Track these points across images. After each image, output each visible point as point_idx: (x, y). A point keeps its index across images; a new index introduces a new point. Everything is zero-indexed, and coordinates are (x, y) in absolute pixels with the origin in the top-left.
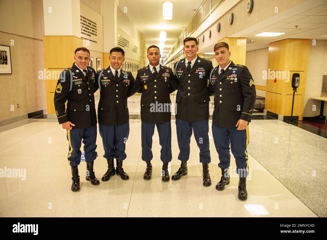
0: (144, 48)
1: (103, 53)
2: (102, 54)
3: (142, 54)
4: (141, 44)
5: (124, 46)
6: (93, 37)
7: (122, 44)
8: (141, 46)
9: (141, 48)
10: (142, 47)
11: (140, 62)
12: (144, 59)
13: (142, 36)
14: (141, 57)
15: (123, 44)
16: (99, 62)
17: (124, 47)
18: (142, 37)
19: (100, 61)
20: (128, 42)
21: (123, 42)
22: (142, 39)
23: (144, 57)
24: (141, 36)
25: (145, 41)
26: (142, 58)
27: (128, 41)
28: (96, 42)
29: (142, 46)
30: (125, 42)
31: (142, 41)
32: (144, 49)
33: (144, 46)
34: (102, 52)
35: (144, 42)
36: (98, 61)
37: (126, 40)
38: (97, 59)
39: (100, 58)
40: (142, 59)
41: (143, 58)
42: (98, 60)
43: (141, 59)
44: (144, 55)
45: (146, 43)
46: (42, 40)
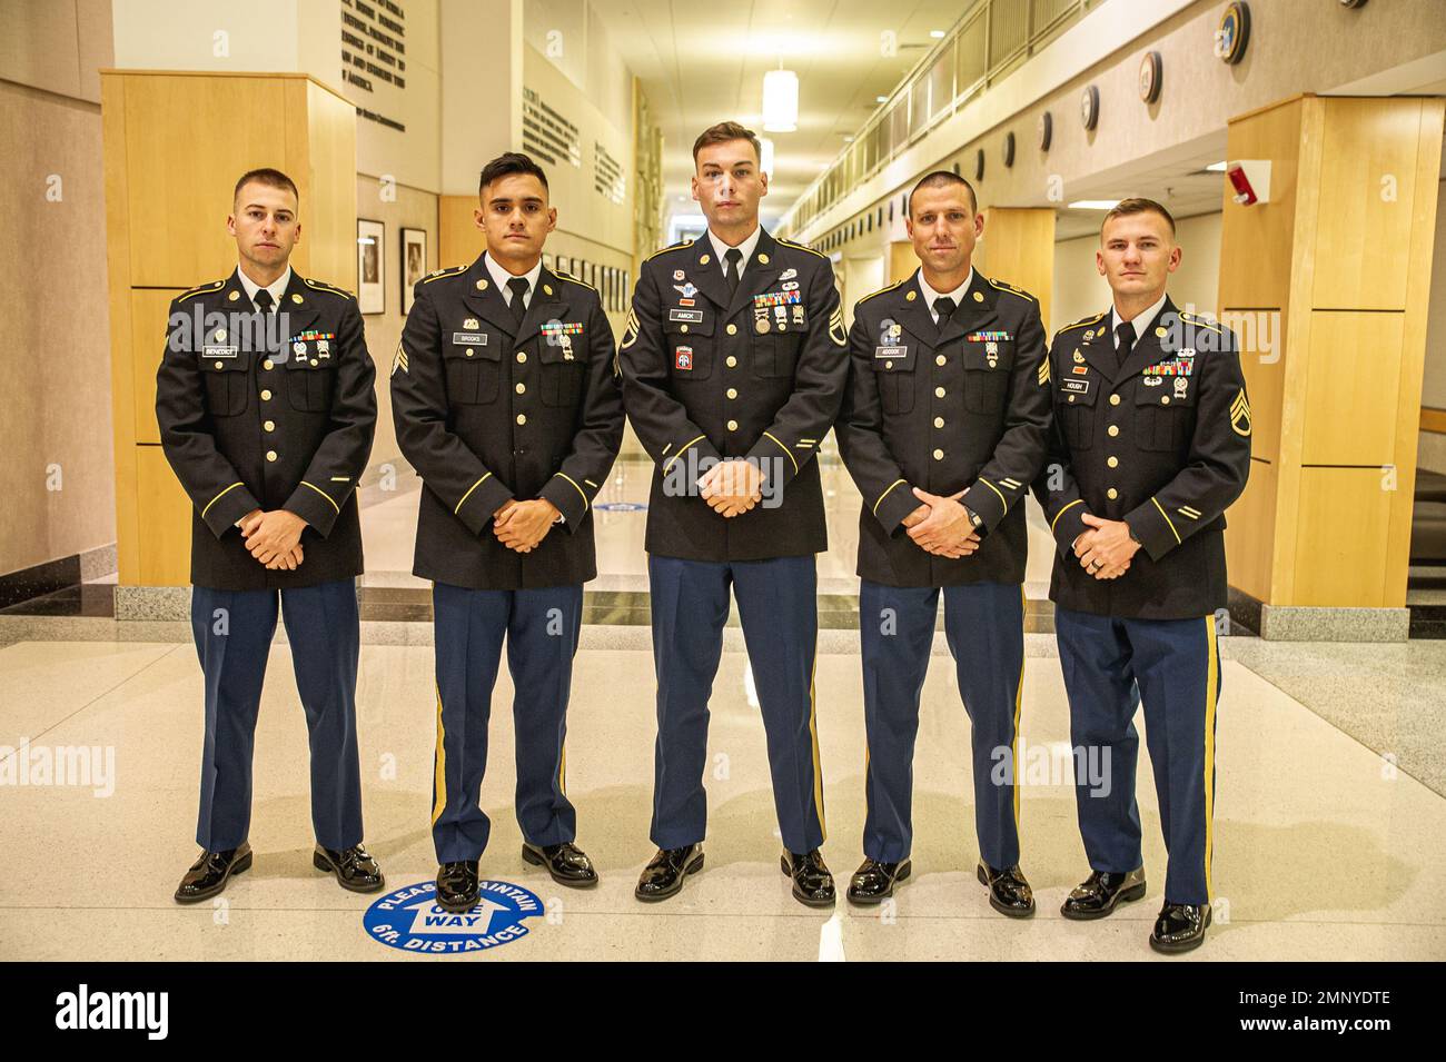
0: (656, 170)
1: (438, 197)
2: (432, 201)
3: (642, 206)
4: (639, 145)
5: (553, 155)
6: (383, 97)
7: (542, 143)
8: (639, 160)
9: (641, 173)
10: (645, 167)
11: (632, 257)
12: (651, 235)
13: (643, 99)
14: (637, 224)
15: (547, 146)
16: (415, 249)
17: (552, 161)
18: (645, 108)
19: (418, 246)
20: (576, 131)
21: (545, 133)
22: (644, 113)
23: (651, 225)
24: (638, 98)
25: (658, 131)
26: (644, 233)
27: (572, 128)
28: (401, 128)
29: (647, 156)
30: (559, 130)
31: (645, 128)
32: (652, 175)
33: (654, 159)
34: (436, 190)
35: (653, 134)
36: (411, 246)
37: (564, 122)
38: (407, 232)
39: (423, 228)
40: (642, 241)
41: (646, 230)
42: (410, 237)
43: (637, 240)
44: (653, 213)
45: (663, 140)
46: (95, 106)
